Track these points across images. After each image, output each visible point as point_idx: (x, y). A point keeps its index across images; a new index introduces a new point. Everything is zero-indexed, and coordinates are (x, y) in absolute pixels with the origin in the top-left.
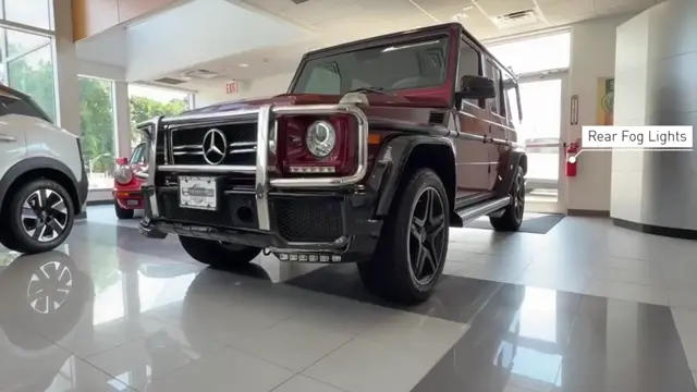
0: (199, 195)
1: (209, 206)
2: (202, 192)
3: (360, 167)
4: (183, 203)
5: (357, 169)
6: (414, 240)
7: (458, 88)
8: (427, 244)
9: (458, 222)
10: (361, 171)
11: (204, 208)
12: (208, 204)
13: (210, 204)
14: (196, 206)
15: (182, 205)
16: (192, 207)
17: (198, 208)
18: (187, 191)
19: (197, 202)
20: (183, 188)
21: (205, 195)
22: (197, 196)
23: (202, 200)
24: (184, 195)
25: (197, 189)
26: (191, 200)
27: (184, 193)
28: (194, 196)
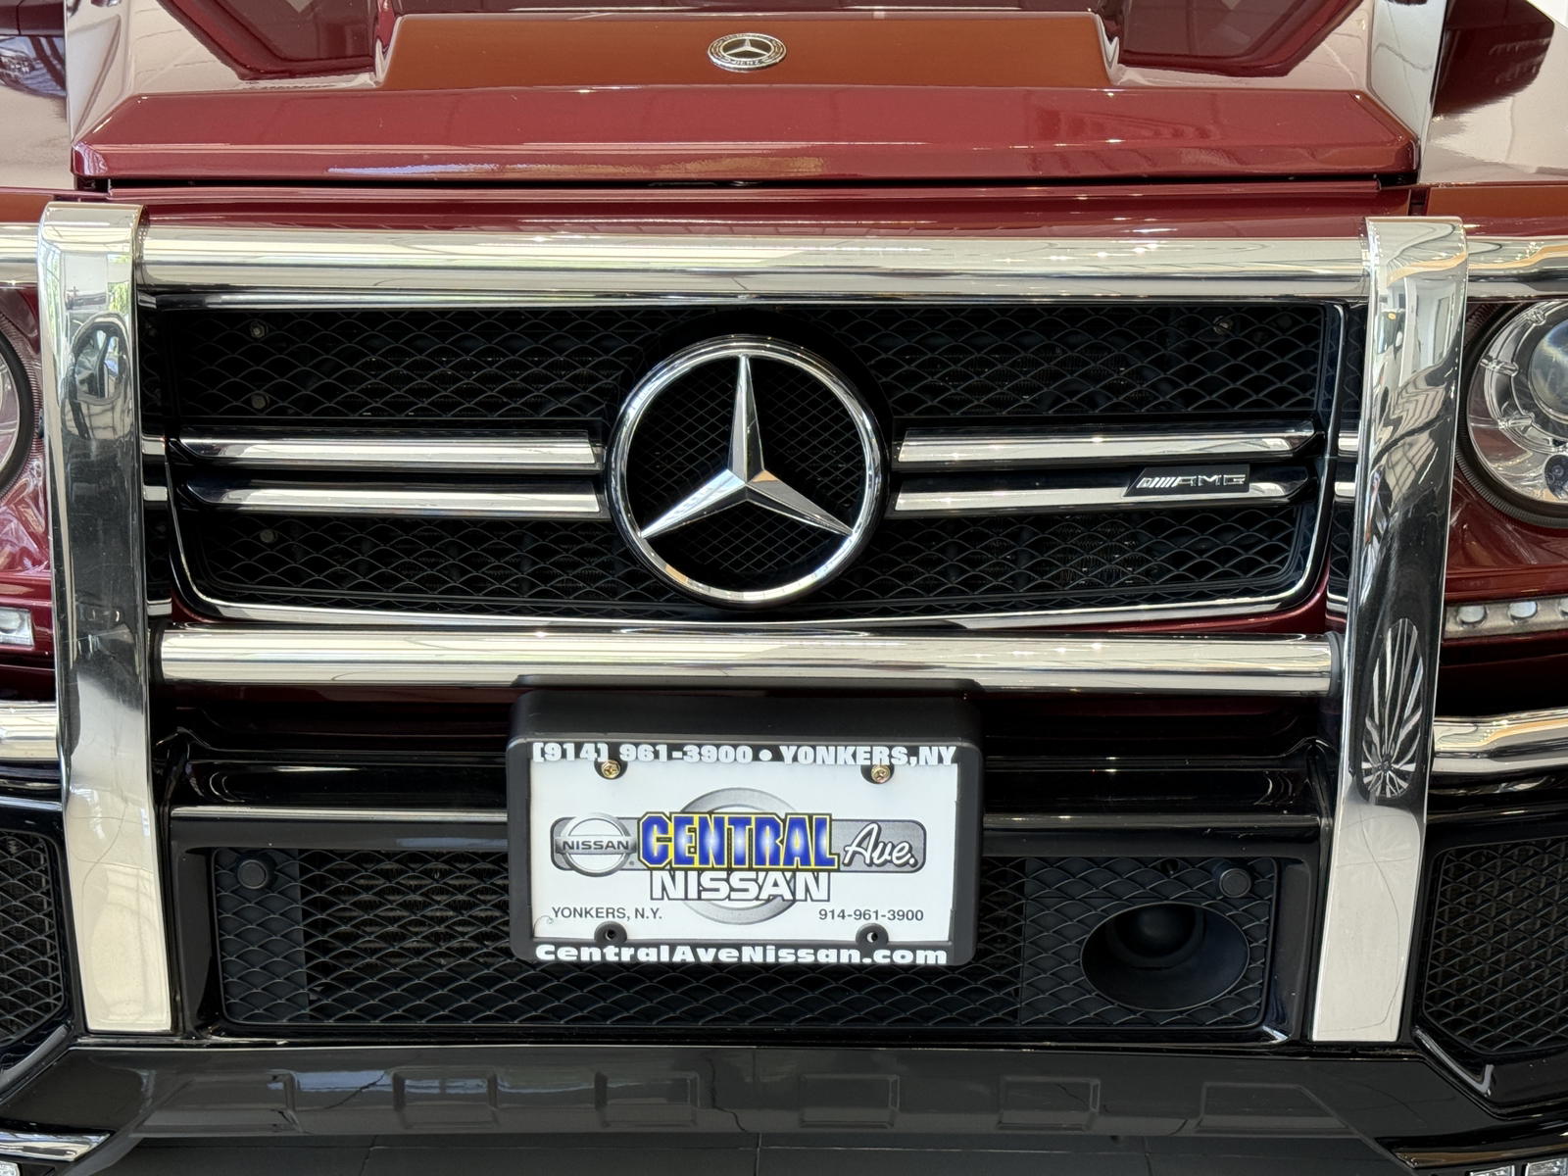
1: (872, 938)
2: (795, 845)
11: (826, 957)
12: (862, 923)
13: (883, 922)
14: (736, 945)
15: (559, 942)
16: (682, 956)
17: (753, 956)
18: (616, 836)
19: (727, 915)
20: (557, 825)
21: (831, 862)
22: (730, 870)
23: (794, 901)
24: (573, 868)
25: (733, 821)
26: (655, 905)
27: (578, 860)
28: (701, 871)
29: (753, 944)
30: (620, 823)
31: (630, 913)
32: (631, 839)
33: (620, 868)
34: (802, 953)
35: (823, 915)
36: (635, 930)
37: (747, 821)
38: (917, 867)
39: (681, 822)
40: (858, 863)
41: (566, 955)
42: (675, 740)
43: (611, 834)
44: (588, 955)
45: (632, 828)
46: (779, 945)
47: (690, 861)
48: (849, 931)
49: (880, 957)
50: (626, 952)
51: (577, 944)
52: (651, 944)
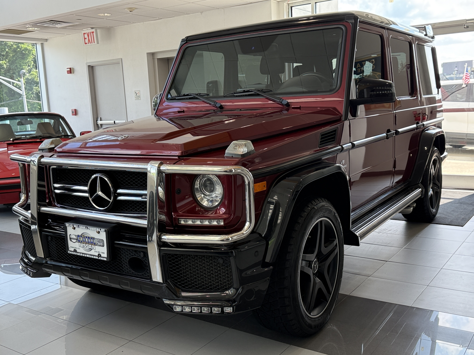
0: (89, 243)
1: (99, 255)
2: (91, 241)
3: (247, 224)
4: (71, 249)
5: (244, 225)
6: (305, 277)
7: (353, 96)
8: (320, 274)
9: (354, 241)
10: (248, 227)
11: (95, 257)
12: (99, 253)
13: (101, 253)
14: (86, 254)
15: (70, 251)
16: (81, 255)
17: (88, 256)
18: (75, 238)
19: (86, 250)
20: (70, 235)
21: (95, 244)
22: (86, 244)
23: (92, 249)
24: (72, 241)
25: (86, 237)
26: (80, 247)
27: (72, 240)
28: (83, 243)
29: (88, 254)
30: (75, 236)
31: (77, 248)
32: (76, 238)
33: (76, 242)
34: (92, 256)
35: (95, 251)
36: (78, 251)
38: (103, 246)
39: (81, 236)
40: (98, 245)
41: (71, 253)
42: (79, 225)
44: (73, 253)
45: (77, 236)
46: (90, 255)
48: (97, 254)
49: (100, 258)
50: (76, 253)
51: (72, 251)
52: (79, 253)
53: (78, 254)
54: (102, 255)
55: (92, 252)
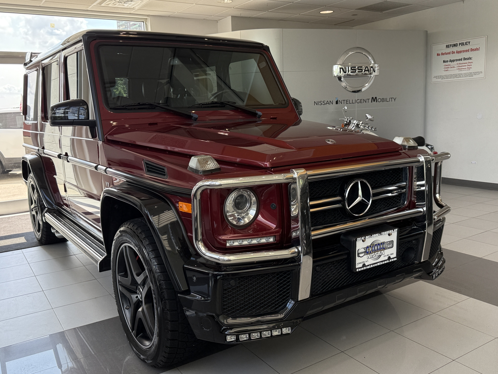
0: (378, 250)
1: (389, 258)
2: (381, 247)
4: (359, 266)
11: (386, 262)
12: (388, 256)
13: (390, 256)
14: (377, 263)
15: (359, 268)
16: (372, 266)
17: (378, 264)
20: (358, 250)
21: (385, 248)
22: (375, 252)
23: (381, 255)
24: (360, 257)
25: (375, 245)
26: (368, 260)
27: (360, 255)
28: (372, 253)
30: (364, 248)
31: (365, 262)
32: (365, 251)
33: (364, 255)
35: (384, 256)
37: (377, 245)
38: (392, 247)
39: (370, 246)
40: (387, 248)
41: (360, 270)
43: (363, 250)
44: (362, 269)
45: (365, 249)
46: (381, 262)
47: (371, 252)
48: (386, 258)
49: (390, 260)
50: (366, 267)
51: (361, 268)
52: (368, 265)
53: (368, 267)
54: (392, 257)
55: (382, 258)
